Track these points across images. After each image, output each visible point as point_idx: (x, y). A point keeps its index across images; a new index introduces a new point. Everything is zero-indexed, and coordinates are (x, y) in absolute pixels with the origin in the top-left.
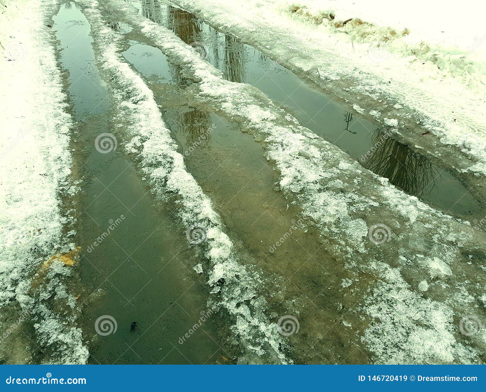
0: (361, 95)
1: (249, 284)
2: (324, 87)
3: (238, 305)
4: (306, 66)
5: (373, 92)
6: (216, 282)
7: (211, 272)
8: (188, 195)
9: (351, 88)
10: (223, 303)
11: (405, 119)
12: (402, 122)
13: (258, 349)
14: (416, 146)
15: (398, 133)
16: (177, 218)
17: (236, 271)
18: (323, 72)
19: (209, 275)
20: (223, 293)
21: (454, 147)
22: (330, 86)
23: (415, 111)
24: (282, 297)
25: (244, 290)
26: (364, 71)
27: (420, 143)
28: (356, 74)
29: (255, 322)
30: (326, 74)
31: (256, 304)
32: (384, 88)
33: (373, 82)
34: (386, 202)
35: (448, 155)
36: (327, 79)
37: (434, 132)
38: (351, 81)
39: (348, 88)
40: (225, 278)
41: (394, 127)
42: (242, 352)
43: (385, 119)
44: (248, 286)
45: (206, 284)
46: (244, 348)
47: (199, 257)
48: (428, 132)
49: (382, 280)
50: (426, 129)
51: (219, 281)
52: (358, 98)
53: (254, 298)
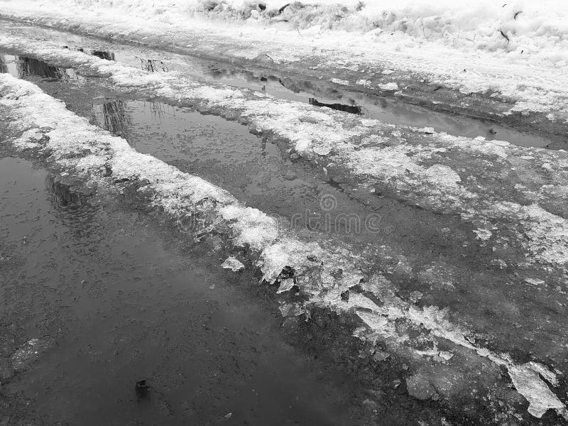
0: (334, 69)
1: (340, 264)
2: (284, 70)
3: (345, 297)
4: (251, 55)
5: (348, 65)
6: (280, 275)
7: (260, 263)
8: (157, 177)
9: (318, 65)
10: (312, 300)
11: (406, 81)
12: (402, 84)
13: (433, 352)
14: (434, 102)
15: (404, 95)
16: (153, 209)
17: (306, 251)
18: (276, 57)
19: (259, 269)
20: (303, 287)
21: (479, 94)
22: (291, 68)
23: (411, 72)
24: (408, 269)
25: (338, 275)
26: (327, 49)
27: (436, 99)
28: (318, 53)
29: (394, 312)
30: (280, 58)
31: (374, 289)
32: (360, 59)
33: (344, 57)
34: (453, 146)
35: (476, 103)
36: (283, 62)
37: (447, 86)
38: (315, 61)
39: (315, 66)
40: (290, 265)
41: (394, 91)
42: (406, 368)
43: (379, 85)
44: (341, 267)
45: (260, 282)
46: (407, 361)
47: (223, 249)
48: (440, 87)
49: (526, 220)
50: (436, 85)
51: (284, 272)
52: (334, 72)
53: (362, 281)
